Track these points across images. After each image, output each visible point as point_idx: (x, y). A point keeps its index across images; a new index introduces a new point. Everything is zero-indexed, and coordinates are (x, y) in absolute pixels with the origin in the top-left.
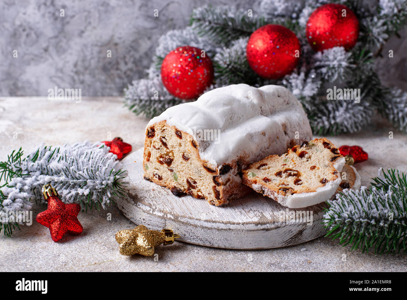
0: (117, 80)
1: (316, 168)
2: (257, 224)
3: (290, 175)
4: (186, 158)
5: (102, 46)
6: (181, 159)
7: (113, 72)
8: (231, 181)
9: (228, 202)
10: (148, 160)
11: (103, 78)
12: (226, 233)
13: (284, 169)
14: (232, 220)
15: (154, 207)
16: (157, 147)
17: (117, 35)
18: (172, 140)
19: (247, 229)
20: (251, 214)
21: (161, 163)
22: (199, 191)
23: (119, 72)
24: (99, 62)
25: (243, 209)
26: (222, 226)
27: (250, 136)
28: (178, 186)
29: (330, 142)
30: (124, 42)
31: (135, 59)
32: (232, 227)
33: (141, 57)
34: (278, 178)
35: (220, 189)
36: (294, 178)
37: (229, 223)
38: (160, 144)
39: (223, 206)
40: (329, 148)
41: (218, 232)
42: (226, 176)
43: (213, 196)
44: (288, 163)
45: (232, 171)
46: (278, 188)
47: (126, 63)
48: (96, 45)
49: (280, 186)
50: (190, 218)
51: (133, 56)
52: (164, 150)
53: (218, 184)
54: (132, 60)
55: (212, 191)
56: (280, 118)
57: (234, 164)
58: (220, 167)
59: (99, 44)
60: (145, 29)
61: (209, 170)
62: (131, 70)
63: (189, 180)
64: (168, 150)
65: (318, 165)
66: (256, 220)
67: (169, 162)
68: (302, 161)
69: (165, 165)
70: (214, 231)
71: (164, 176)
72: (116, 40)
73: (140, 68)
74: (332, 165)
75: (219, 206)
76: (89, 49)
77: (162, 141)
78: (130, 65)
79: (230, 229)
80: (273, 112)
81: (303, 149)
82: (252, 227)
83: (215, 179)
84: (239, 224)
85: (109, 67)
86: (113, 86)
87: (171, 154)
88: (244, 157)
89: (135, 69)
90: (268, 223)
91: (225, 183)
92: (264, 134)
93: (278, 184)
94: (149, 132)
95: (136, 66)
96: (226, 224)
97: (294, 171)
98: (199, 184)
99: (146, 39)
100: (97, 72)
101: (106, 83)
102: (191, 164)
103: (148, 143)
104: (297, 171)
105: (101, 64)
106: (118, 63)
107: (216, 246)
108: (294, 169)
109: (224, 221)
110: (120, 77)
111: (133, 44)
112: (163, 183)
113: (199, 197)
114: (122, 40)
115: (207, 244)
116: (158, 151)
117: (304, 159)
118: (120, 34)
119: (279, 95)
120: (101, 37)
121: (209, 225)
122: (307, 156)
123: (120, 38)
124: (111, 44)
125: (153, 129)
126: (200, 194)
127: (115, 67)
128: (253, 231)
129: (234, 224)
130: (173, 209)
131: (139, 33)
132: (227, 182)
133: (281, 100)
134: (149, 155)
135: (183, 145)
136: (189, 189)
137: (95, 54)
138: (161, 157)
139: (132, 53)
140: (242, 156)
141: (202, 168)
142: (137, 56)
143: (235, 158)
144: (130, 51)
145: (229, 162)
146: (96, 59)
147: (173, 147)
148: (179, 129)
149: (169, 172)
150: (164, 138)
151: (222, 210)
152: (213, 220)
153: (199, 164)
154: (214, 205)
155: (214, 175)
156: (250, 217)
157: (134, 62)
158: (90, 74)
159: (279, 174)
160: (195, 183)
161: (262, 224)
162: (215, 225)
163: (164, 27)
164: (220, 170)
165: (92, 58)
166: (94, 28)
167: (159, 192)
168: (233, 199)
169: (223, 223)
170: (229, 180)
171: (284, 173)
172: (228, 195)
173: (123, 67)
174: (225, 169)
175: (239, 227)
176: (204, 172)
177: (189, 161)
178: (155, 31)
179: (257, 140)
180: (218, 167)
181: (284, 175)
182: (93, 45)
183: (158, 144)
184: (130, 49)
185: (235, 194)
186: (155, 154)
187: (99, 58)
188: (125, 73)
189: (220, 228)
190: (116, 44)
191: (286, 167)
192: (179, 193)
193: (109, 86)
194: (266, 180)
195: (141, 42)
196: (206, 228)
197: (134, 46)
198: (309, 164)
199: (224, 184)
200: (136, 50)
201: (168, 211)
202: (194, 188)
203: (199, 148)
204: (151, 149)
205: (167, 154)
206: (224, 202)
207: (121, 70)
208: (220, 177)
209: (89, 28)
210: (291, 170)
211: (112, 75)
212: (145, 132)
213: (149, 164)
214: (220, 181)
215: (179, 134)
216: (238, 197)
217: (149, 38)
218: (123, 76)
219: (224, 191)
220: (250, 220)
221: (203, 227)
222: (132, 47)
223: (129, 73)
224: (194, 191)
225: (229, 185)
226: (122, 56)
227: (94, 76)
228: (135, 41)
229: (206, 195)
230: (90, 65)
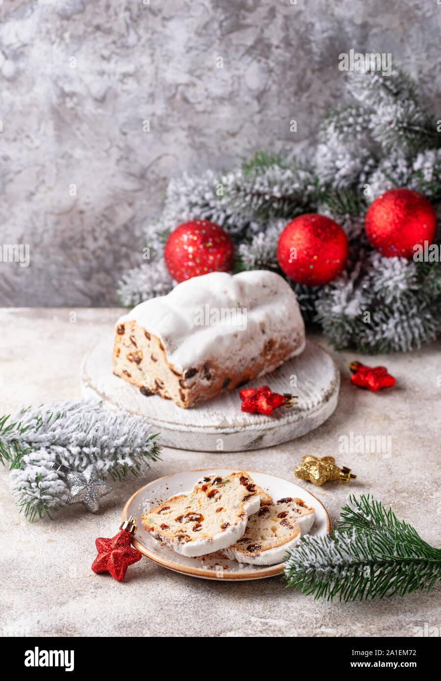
0: (82, 262)
1: (223, 510)
2: (217, 428)
3: (191, 520)
4: (154, 360)
5: (60, 214)
6: (150, 360)
7: (76, 250)
8: (197, 384)
9: (193, 404)
10: (118, 356)
11: (61, 259)
12: (187, 435)
13: (187, 513)
14: (194, 423)
15: (121, 407)
16: (127, 345)
17: (83, 199)
18: (141, 341)
19: (208, 432)
20: (215, 418)
21: (131, 360)
22: (166, 392)
23: (84, 251)
24: (55, 236)
25: (208, 412)
26: (184, 428)
27: (220, 340)
28: (145, 385)
29: (249, 476)
30: (93, 209)
31: (109, 233)
32: (193, 429)
33: (118, 231)
34: (178, 524)
35: (186, 392)
36: (194, 523)
37: (191, 425)
38: (130, 342)
39: (189, 408)
40: (245, 485)
41: (179, 434)
42: (192, 380)
43: (179, 398)
44: (193, 506)
45: (198, 375)
46: (174, 535)
47: (95, 239)
48: (52, 213)
49: (177, 534)
50: (155, 419)
51: (106, 229)
52: (133, 349)
53: (184, 387)
54: (104, 234)
55: (178, 393)
56: (258, 316)
57: (201, 368)
58: (186, 371)
59: (57, 211)
60: (125, 191)
61: (176, 373)
62: (102, 248)
63: (158, 381)
64: (137, 350)
65: (226, 506)
66: (217, 423)
67: (138, 361)
68: (210, 502)
69: (134, 364)
70: (176, 433)
71: (133, 374)
72: (82, 207)
73: (116, 247)
74: (242, 506)
75: (186, 408)
76: (42, 218)
77: (131, 340)
78: (102, 242)
79: (191, 432)
80: (252, 307)
81: (215, 487)
82: (213, 430)
83: (180, 382)
84: (199, 427)
85: (70, 243)
86: (75, 270)
87: (140, 354)
88: (212, 361)
89: (108, 247)
90: (228, 427)
91: (190, 386)
92: (236, 336)
93: (175, 531)
94: (119, 330)
95: (111, 243)
96: (187, 426)
97: (197, 514)
98: (166, 385)
99: (126, 206)
100: (52, 250)
101: (65, 266)
102: (159, 365)
103: (118, 339)
104: (201, 515)
105: (58, 240)
106: (83, 239)
107: (178, 447)
108: (197, 512)
109: (187, 424)
110: (86, 259)
111: (106, 213)
112: (132, 381)
113: (166, 398)
114: (91, 206)
115: (170, 445)
116: (127, 348)
117: (213, 500)
118: (88, 197)
119: (265, 284)
120: (59, 202)
121: (172, 427)
122: (217, 496)
123: (88, 204)
124: (74, 211)
125: (123, 327)
126: (167, 395)
127: (79, 244)
128: (214, 434)
129: (195, 426)
130: (139, 409)
131: (115, 197)
132: (192, 386)
133: (267, 291)
134: (119, 351)
135: (151, 346)
136: (157, 389)
137: (50, 224)
138: (131, 355)
139: (105, 224)
140: (210, 359)
141: (169, 371)
142: (112, 229)
143: (202, 363)
144: (101, 222)
145: (195, 366)
146: (51, 233)
147: (142, 347)
148: (149, 331)
149: (138, 371)
150: (133, 336)
151: (187, 412)
152: (176, 422)
153: (167, 367)
154: (180, 406)
155: (180, 378)
156: (212, 420)
157: (108, 238)
158: (41, 253)
159: (179, 519)
160: (162, 383)
161: (222, 428)
162: (177, 427)
163: (153, 189)
164: (186, 374)
165: (45, 231)
166: (50, 189)
167: (128, 390)
168: (199, 402)
169: (185, 425)
170: (194, 383)
171: (185, 517)
172: (193, 398)
173: (91, 244)
174: (191, 373)
175: (199, 430)
176: (171, 374)
177: (157, 362)
178: (139, 194)
179: (227, 343)
180: (183, 371)
181: (184, 520)
182: (46, 213)
183: (129, 342)
184: (102, 218)
185: (202, 397)
186: (125, 352)
187: (56, 231)
188: (94, 253)
189: (182, 430)
190: (82, 212)
191: (190, 510)
192: (147, 393)
193: (69, 270)
194: (164, 527)
195: (118, 209)
196: (169, 429)
197: (107, 215)
198: (216, 506)
199: (190, 388)
200: (110, 221)
201: (134, 411)
202: (161, 388)
203: (166, 351)
204: (120, 346)
205: (137, 353)
206: (190, 404)
207: (87, 249)
208: (186, 380)
209: (42, 189)
210: (194, 514)
211: (75, 255)
212: (116, 328)
213: (118, 360)
214: (185, 384)
215: (148, 336)
216: (205, 399)
217: (131, 205)
218: (91, 257)
219: (189, 394)
220: (211, 424)
221: (166, 429)
222: (104, 216)
223: (99, 252)
224: (162, 392)
225: (195, 389)
226: (90, 229)
227: (48, 256)
228: (110, 208)
229: (173, 397)
230: (41, 241)
